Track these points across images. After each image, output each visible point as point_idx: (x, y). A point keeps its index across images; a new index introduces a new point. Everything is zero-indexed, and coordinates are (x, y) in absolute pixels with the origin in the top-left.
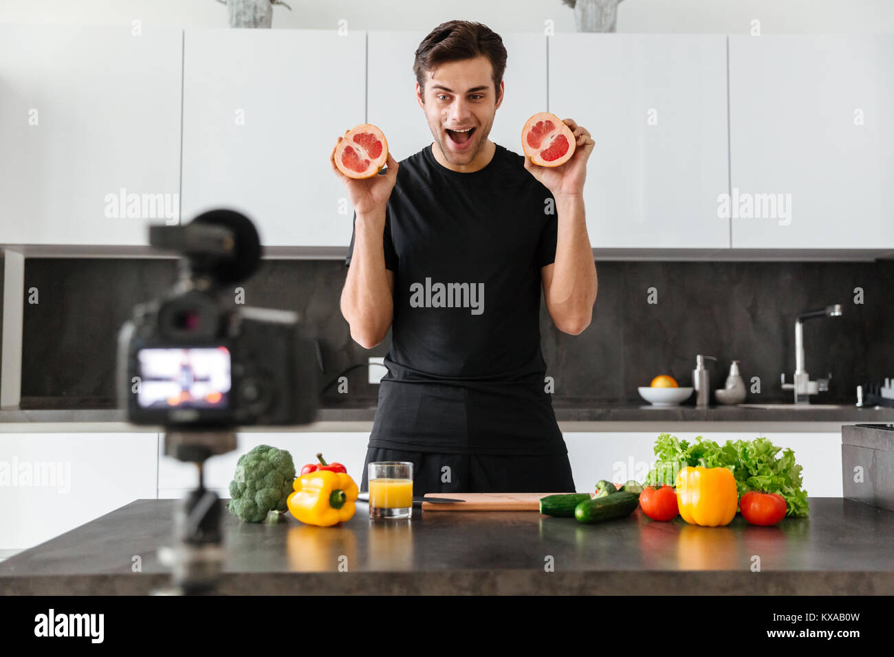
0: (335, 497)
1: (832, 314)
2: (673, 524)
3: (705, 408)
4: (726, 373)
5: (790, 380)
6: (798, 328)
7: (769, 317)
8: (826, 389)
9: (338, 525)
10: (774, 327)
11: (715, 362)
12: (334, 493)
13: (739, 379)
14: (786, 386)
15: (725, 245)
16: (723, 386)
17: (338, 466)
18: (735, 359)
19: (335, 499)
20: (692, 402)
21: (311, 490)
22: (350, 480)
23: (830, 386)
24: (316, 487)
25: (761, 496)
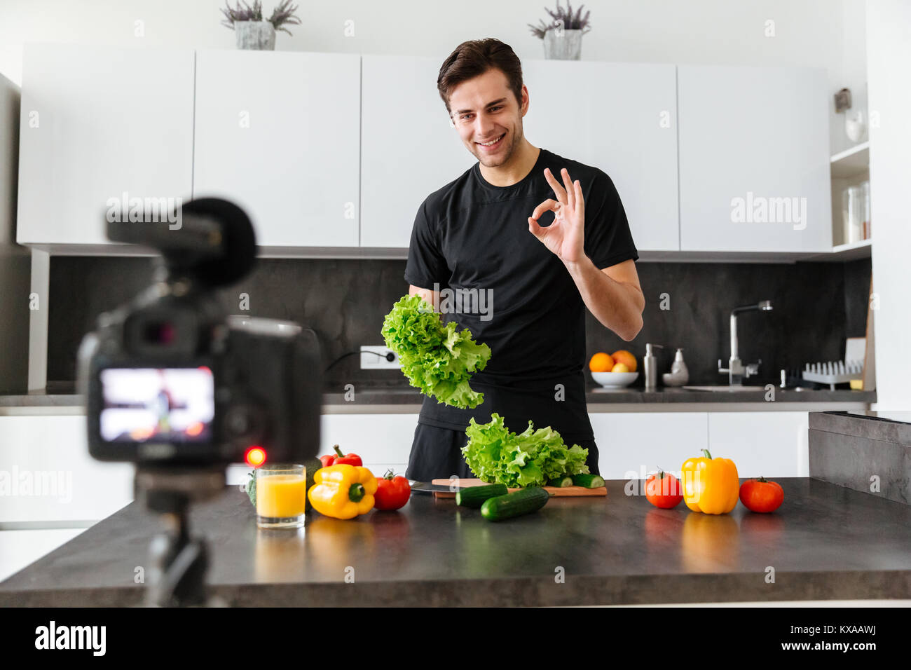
0: (354, 491)
1: (764, 309)
2: (678, 512)
3: (653, 390)
4: (672, 359)
5: (726, 365)
6: (733, 320)
7: (707, 310)
8: (756, 373)
9: (357, 519)
10: (711, 320)
11: (661, 349)
12: (353, 487)
13: (683, 365)
14: (722, 370)
15: (675, 248)
16: (669, 370)
17: (354, 458)
18: (680, 347)
19: (354, 493)
20: (638, 384)
21: (330, 483)
22: (369, 475)
23: (759, 370)
24: (335, 481)
25: (761, 484)
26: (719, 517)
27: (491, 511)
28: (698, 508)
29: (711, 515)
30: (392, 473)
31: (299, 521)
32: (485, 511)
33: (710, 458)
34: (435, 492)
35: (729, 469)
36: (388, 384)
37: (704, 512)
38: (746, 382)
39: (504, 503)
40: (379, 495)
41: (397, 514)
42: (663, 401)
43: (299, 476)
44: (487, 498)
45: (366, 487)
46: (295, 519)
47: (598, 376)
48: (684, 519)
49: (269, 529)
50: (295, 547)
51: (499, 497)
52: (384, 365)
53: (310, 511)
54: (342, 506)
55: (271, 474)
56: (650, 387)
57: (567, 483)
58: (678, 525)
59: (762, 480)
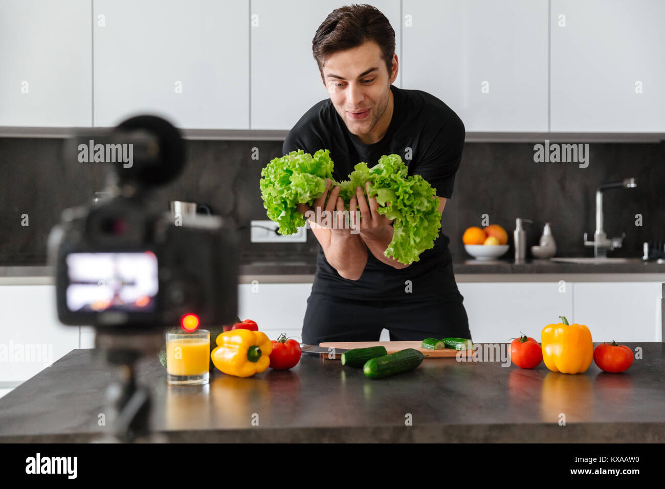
0: (252, 352)
1: (629, 186)
2: (538, 372)
3: (523, 262)
4: (540, 233)
5: (591, 238)
6: (599, 197)
7: (574, 188)
8: (620, 246)
10: (579, 197)
12: (251, 349)
13: (551, 239)
14: (588, 243)
15: (544, 129)
16: (537, 243)
17: (250, 324)
18: (548, 221)
19: (252, 354)
20: (509, 256)
21: (230, 346)
22: (265, 338)
23: (623, 243)
24: (235, 343)
25: (613, 348)
26: (575, 376)
27: (372, 369)
28: (556, 368)
29: (568, 374)
30: (284, 337)
31: (204, 379)
32: (367, 369)
33: (567, 324)
34: (322, 354)
35: (584, 334)
36: (277, 256)
37: (561, 371)
38: (611, 253)
39: (384, 363)
40: (274, 356)
41: (290, 373)
42: (531, 271)
43: (204, 339)
44: (369, 358)
45: (263, 349)
46: (201, 377)
47: (471, 249)
48: (543, 377)
49: (178, 385)
50: (201, 401)
51: (380, 358)
52: (272, 238)
53: (213, 370)
54: (241, 366)
55: (178, 337)
56: (520, 259)
57: (440, 346)
58: (538, 382)
59: (614, 344)
